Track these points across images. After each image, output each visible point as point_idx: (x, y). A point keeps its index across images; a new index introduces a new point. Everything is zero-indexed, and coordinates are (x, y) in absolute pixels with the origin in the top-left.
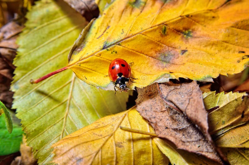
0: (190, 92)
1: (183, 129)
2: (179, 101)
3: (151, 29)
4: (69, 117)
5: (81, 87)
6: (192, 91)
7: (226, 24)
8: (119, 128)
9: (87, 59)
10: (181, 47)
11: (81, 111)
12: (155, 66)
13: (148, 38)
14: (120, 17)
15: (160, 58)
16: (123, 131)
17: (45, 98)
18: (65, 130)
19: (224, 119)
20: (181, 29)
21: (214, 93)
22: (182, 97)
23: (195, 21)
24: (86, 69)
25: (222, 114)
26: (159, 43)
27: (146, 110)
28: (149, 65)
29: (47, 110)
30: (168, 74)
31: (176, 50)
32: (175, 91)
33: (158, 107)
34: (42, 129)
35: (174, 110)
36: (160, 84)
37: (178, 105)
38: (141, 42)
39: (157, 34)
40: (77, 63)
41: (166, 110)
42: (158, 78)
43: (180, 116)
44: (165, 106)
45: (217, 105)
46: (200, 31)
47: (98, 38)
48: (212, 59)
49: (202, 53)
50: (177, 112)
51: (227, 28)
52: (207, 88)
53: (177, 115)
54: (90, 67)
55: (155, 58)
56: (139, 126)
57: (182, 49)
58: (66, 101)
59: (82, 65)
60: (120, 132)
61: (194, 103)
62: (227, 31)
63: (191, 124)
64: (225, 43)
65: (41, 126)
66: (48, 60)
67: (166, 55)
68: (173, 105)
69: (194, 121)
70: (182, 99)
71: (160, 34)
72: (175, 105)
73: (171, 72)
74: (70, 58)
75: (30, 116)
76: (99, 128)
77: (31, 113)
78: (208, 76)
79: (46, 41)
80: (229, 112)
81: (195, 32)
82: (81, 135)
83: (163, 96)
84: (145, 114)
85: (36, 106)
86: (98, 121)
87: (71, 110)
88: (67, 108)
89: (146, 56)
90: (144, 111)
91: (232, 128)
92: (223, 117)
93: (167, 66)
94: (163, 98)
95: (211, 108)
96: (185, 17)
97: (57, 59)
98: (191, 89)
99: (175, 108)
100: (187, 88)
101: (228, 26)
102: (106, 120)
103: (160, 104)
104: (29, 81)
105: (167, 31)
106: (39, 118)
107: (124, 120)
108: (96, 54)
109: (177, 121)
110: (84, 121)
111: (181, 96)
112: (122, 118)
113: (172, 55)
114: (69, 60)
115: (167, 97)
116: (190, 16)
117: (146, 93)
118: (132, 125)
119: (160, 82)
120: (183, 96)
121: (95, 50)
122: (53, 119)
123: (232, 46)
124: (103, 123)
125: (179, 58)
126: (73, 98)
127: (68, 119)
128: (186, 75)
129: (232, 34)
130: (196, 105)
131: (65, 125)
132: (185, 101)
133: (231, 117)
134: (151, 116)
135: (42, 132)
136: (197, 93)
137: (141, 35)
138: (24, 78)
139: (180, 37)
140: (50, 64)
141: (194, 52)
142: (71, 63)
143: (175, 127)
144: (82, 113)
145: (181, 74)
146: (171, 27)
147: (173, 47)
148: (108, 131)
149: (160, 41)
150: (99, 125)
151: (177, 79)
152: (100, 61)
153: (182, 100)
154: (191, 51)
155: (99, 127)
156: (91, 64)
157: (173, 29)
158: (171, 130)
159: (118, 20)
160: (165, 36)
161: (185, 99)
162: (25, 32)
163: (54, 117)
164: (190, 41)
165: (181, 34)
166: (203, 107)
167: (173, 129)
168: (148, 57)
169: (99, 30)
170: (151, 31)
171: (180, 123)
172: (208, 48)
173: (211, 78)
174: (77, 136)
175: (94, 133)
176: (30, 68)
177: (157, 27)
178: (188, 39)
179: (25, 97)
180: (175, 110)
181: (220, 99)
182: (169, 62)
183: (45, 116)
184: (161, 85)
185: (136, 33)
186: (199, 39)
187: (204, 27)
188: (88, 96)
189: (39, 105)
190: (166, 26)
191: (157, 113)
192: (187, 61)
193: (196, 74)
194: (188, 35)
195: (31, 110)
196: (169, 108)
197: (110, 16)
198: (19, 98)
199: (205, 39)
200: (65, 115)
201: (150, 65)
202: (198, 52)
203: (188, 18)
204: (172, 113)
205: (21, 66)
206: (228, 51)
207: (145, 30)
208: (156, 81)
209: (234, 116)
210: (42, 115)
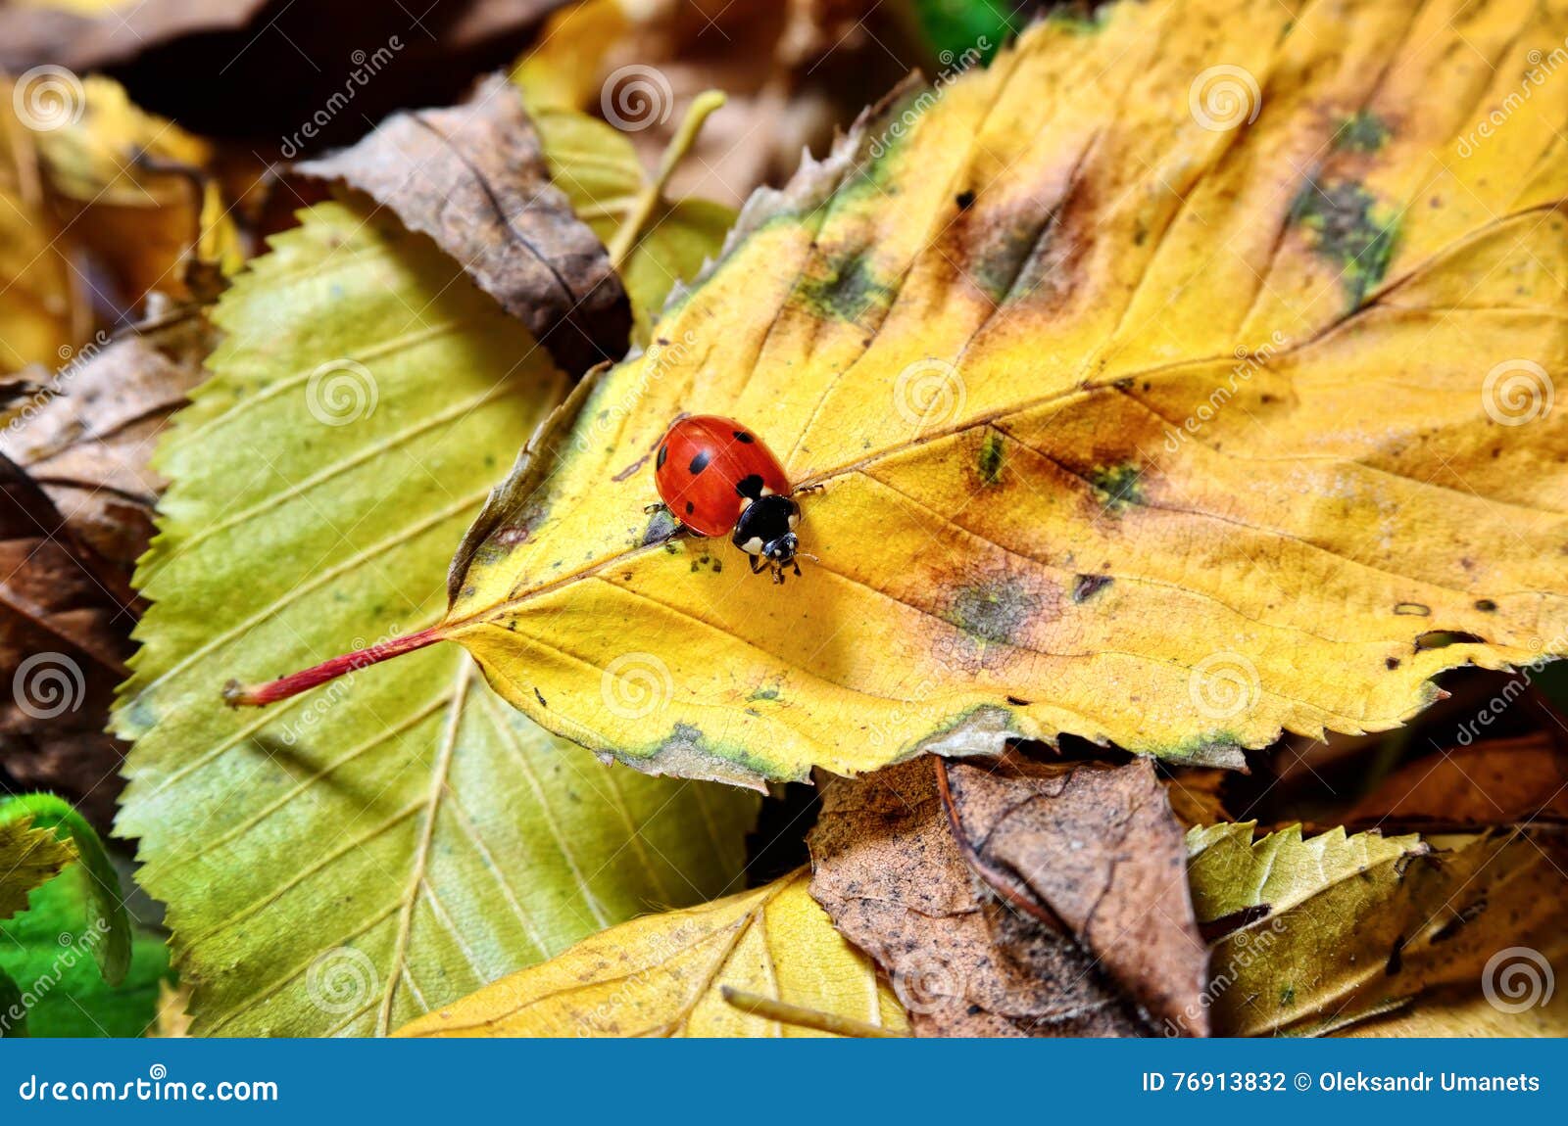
0: (1118, 825)
1: (1068, 1020)
2: (1055, 871)
3: (916, 449)
4: (427, 902)
5: (505, 736)
6: (1132, 816)
7: (1334, 447)
8: (716, 995)
9: (558, 592)
10: (1080, 560)
11: (494, 870)
12: (927, 653)
13: (900, 497)
14: (751, 364)
15: (959, 616)
16: (737, 1012)
17: (301, 786)
18: (406, 974)
19: (1291, 977)
20: (1085, 455)
21: (1247, 829)
22: (1071, 851)
23: (1162, 413)
24: (546, 649)
25: (1283, 952)
26: (955, 528)
27: (865, 902)
28: (896, 646)
29: (308, 858)
30: (997, 709)
31: (1048, 570)
32: (1036, 814)
33: (930, 889)
34: (282, 966)
35: (1023, 914)
36: (953, 761)
37: (1048, 891)
38: (856, 517)
39: (951, 475)
40: (497, 613)
41: (975, 912)
42: (945, 726)
43: (1053, 952)
44: (977, 891)
45: (1256, 901)
46: (1190, 475)
47: (616, 479)
48: (1248, 637)
49: (1192, 604)
50: (1042, 927)
51: (1344, 471)
52: (1206, 792)
53: (1038, 944)
54: (565, 640)
55: (930, 609)
56: (824, 989)
57: (1084, 572)
58: (416, 811)
59: (522, 625)
60: (718, 1014)
61: (1135, 888)
62: (1339, 485)
63: (1114, 999)
64: (1322, 551)
65: (276, 946)
66: (329, 573)
67: (993, 599)
68: (1020, 889)
69: (1132, 986)
70: (1070, 861)
71: (965, 477)
72: (1031, 888)
73: (1019, 695)
74: (461, 584)
75: (213, 889)
76: (601, 984)
77: (219, 867)
78: (1220, 736)
79: (323, 462)
80: (1319, 941)
81: (1161, 475)
82: (501, 1018)
83: (968, 836)
84: (860, 921)
85: (249, 829)
86: (591, 943)
87: (445, 868)
88: (420, 852)
89: (878, 595)
90: (855, 907)
91: (1329, 1028)
92: (1284, 964)
93: (996, 662)
94: (965, 843)
95: (1226, 912)
96: (1109, 390)
97: (377, 570)
98: (1126, 806)
99: (1028, 909)
100: (1101, 797)
101: (1343, 459)
102: (641, 943)
103: (943, 873)
104: (214, 685)
105: (1007, 462)
106: (264, 900)
107: (743, 948)
108: (605, 572)
109: (1038, 976)
110: (510, 932)
111: (1069, 845)
112: (728, 937)
113: (1026, 602)
114: (454, 593)
115: (988, 840)
116: (1138, 387)
117: (872, 800)
118: (783, 978)
119: (955, 754)
120: (1076, 845)
121: (601, 551)
122: (342, 911)
123: (1359, 569)
124: (623, 958)
125: (1064, 619)
126: (457, 798)
127: (420, 913)
128: (1097, 720)
129: (1363, 505)
130: (1150, 899)
131: (408, 946)
132: (1090, 870)
133: (1329, 967)
134: (895, 935)
135: (278, 983)
136: (1157, 834)
137: (863, 477)
138: (188, 668)
139: (1073, 499)
140: (338, 598)
141: (1146, 589)
142: (465, 608)
143: (1023, 1007)
144: (502, 886)
145: (1073, 715)
146: (1032, 441)
147: (1030, 552)
148: (653, 1005)
149: (965, 515)
150: (602, 965)
151: (1050, 739)
152: (628, 610)
153: (1069, 867)
154: (1130, 585)
155: (600, 977)
156: (573, 621)
157: (1038, 456)
158: (998, 1020)
159: (737, 379)
160: (993, 491)
161: (1087, 863)
162: (205, 404)
163: (349, 899)
164: (1127, 524)
165: (1082, 482)
166: (1188, 916)
167: (1009, 1018)
168: (891, 601)
169: (628, 433)
170: (919, 460)
171: (1050, 991)
172: (1228, 573)
173: (1234, 745)
174: (483, 1020)
175: (575, 1015)
176: (226, 611)
177: (952, 438)
178: (1117, 514)
179: (190, 773)
180: (1032, 920)
181: (1275, 864)
182: (1004, 639)
183: (295, 892)
184: (958, 769)
185: (835, 465)
186: (1181, 518)
187: (1211, 454)
188: (536, 788)
189: (265, 825)
190: (1001, 436)
191: (925, 922)
192: (1109, 639)
193: (1152, 716)
194: (1119, 490)
195: (217, 853)
196: (996, 900)
197: (691, 357)
198: (155, 780)
199: (1213, 520)
200: (407, 893)
201: (901, 650)
202: (1170, 591)
203: (1124, 398)
204: (1013, 934)
205: (174, 601)
206: (1337, 598)
207: (884, 453)
208: (929, 747)
209: (1347, 963)
210: (282, 887)
